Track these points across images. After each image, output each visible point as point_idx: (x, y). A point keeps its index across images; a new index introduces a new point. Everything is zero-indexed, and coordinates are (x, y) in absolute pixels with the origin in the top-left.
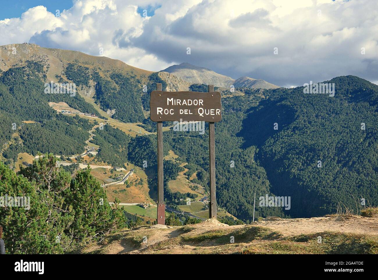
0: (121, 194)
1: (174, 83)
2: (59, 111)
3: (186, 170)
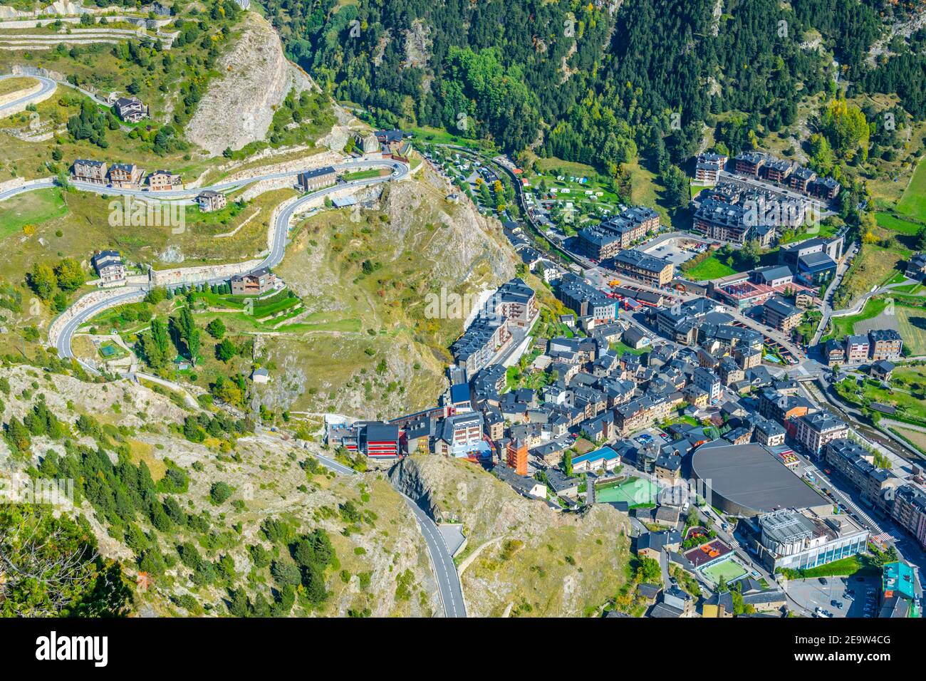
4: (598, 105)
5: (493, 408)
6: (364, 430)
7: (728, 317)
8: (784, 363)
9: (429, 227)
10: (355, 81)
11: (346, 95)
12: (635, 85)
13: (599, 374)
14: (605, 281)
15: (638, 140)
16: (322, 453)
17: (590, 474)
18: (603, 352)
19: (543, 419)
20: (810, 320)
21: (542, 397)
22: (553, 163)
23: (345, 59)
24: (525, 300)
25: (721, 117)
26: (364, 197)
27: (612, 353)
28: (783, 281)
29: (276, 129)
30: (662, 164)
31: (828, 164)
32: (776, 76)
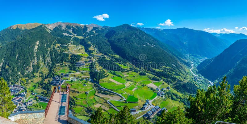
0: (78, 51)
1: (89, 27)
2: (65, 35)
7: (15, 102)
8: (21, 106)
20: (23, 101)
25: (12, 81)
28: (20, 97)
31: (23, 85)
32: (16, 77)
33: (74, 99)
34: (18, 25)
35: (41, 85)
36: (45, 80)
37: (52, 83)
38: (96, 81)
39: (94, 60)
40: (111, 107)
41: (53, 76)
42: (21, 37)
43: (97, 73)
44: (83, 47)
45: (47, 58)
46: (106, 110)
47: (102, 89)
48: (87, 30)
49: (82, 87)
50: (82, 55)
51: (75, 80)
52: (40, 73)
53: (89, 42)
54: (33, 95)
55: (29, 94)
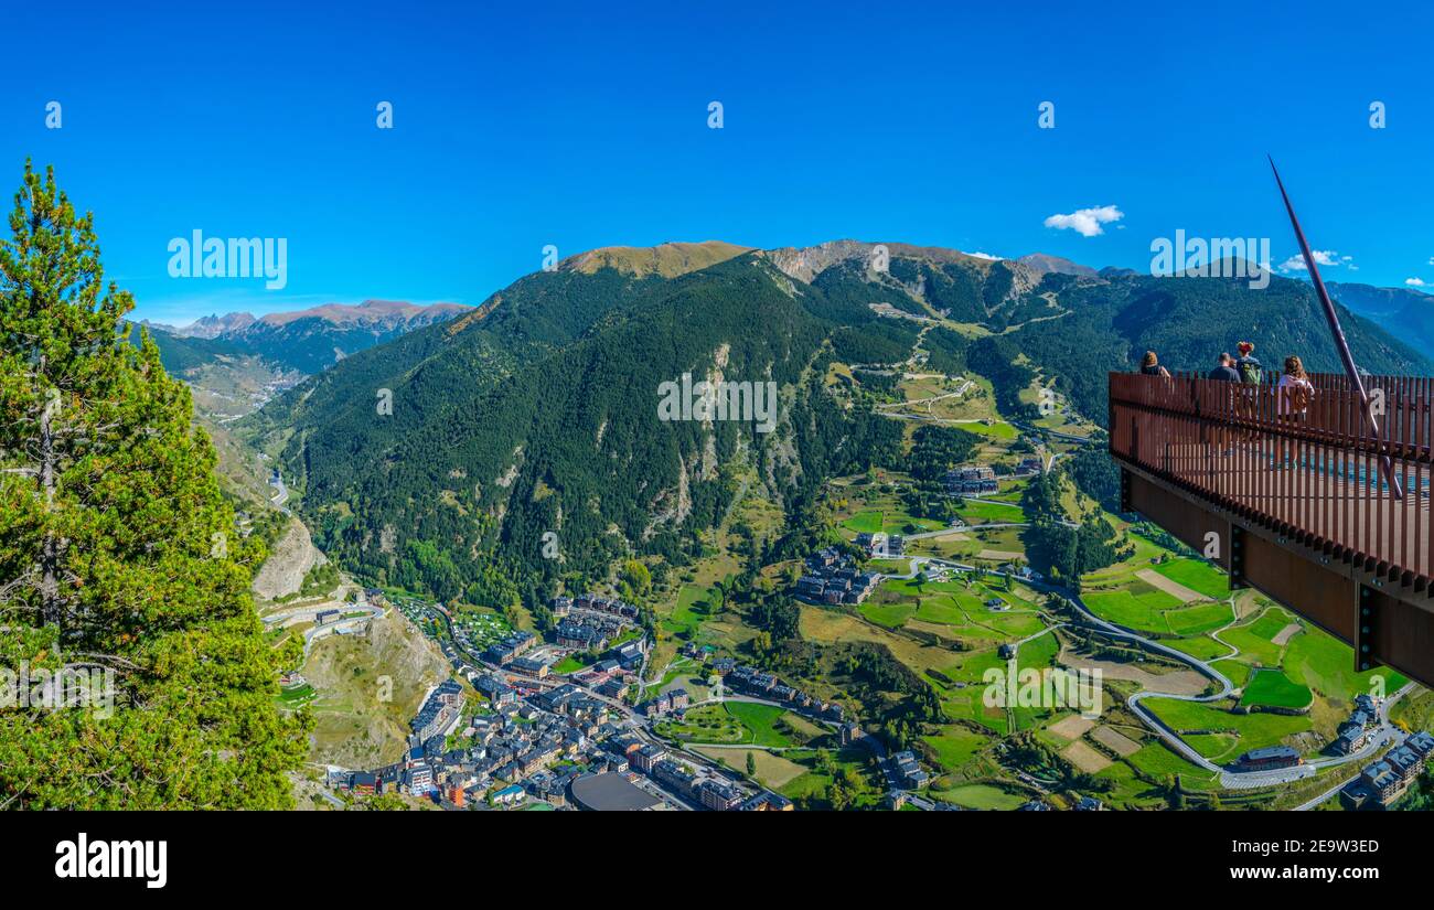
0: (957, 409)
1: (1023, 273)
2: (881, 313)
3: (1042, 376)
4: (495, 573)
5: (438, 763)
6: (353, 776)
7: (584, 694)
8: (621, 719)
9: (396, 647)
10: (351, 559)
11: (345, 567)
12: (516, 560)
13: (507, 737)
14: (506, 678)
15: (520, 591)
16: (325, 791)
17: (505, 804)
18: (508, 723)
19: (472, 769)
21: (470, 755)
22: (470, 607)
23: (345, 547)
24: (457, 693)
25: (567, 575)
26: (356, 629)
27: (514, 723)
28: (614, 669)
29: (305, 586)
30: (535, 605)
31: (630, 597)
32: (596, 550)
33: (936, 688)
34: (614, 249)
35: (740, 598)
36: (763, 571)
37: (806, 593)
38: (1058, 585)
39: (1049, 460)
40: (1149, 738)
41: (812, 547)
42: (625, 320)
43: (1067, 536)
44: (988, 385)
45: (776, 443)
46: (1122, 754)
47: (1098, 627)
48: (1007, 286)
49: (979, 616)
50: (982, 430)
51: (940, 574)
52: (732, 530)
53: (1022, 360)
54: (694, 656)
55: (668, 650)
